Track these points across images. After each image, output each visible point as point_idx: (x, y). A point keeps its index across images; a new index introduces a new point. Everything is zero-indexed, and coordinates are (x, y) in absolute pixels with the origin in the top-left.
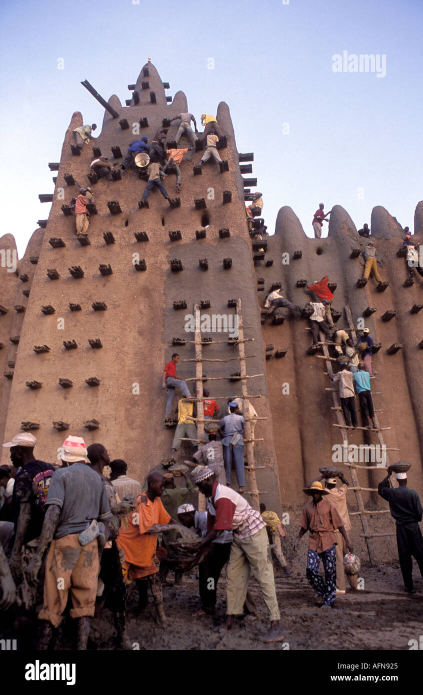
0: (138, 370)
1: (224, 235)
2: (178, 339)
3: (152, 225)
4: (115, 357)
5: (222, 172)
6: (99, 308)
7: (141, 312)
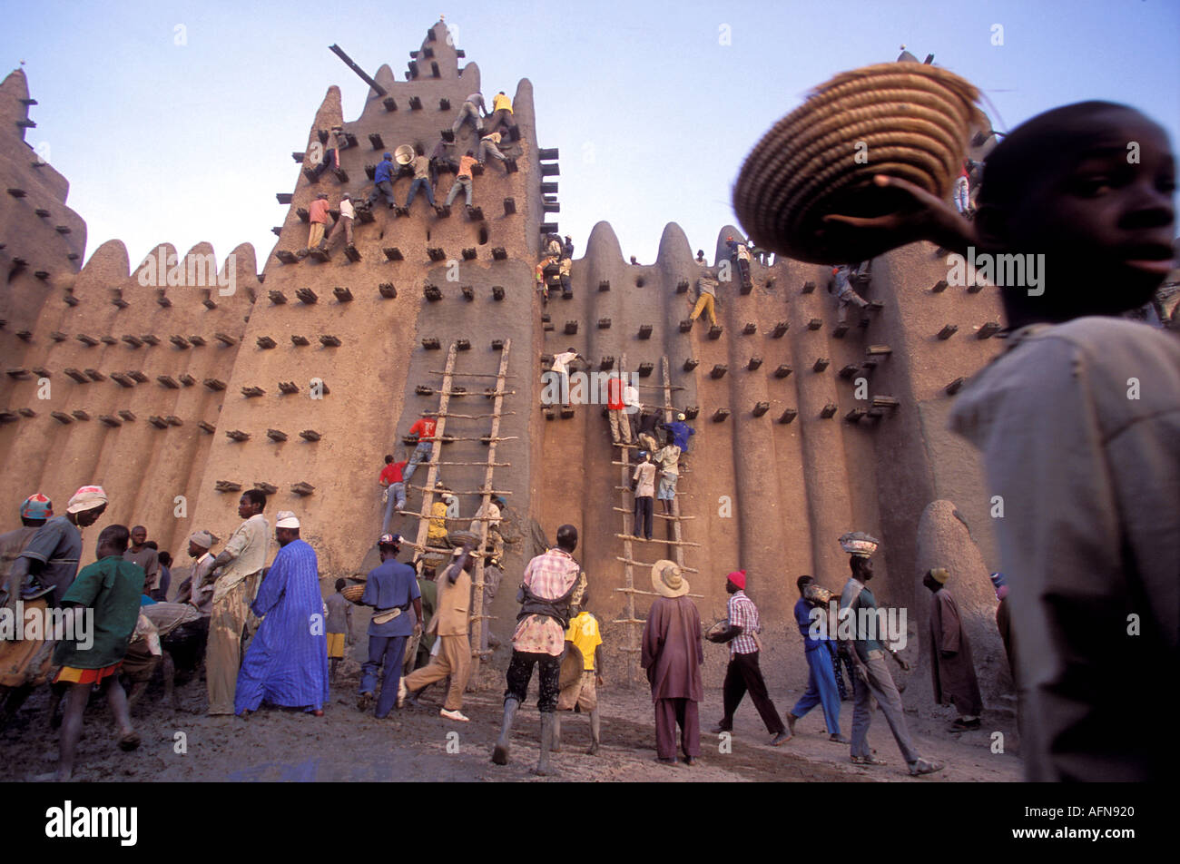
0: (373, 424)
1: (500, 256)
2: (423, 388)
3: (412, 239)
4: (344, 406)
5: (509, 172)
6: (330, 343)
7: (385, 351)
